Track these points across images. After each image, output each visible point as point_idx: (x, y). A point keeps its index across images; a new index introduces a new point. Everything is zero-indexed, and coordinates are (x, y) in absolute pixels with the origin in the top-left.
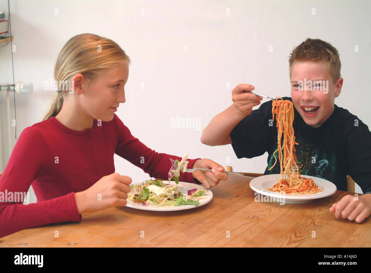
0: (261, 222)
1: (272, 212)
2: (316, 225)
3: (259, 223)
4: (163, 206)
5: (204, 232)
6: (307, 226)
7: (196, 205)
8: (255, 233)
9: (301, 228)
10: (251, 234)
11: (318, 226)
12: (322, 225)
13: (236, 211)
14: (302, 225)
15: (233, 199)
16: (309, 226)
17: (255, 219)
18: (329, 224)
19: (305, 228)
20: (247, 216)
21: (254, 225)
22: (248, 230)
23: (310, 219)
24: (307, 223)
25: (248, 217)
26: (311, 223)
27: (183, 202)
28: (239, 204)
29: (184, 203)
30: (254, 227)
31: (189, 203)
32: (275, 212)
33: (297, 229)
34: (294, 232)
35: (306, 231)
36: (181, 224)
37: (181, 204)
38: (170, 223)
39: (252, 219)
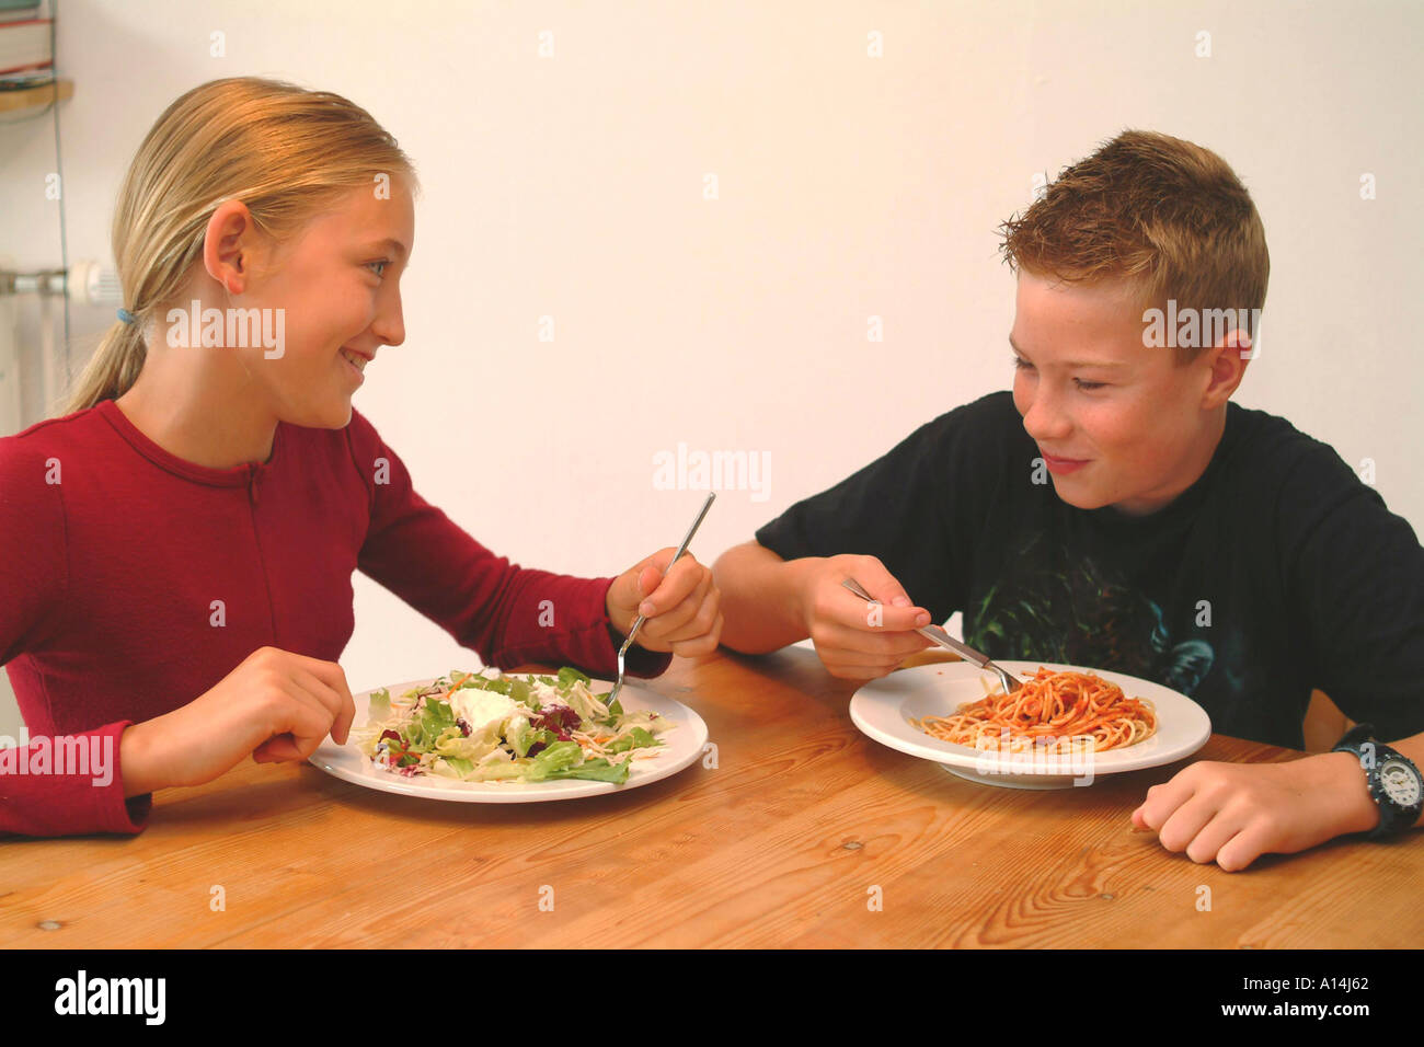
0: (867, 864)
1: (933, 827)
2: (1095, 890)
3: (855, 873)
4: (483, 781)
5: (607, 901)
6: (1052, 895)
7: (616, 783)
8: (818, 915)
9: (1022, 903)
10: (801, 919)
11: (1101, 896)
12: (1120, 893)
13: (784, 815)
14: (1037, 887)
15: (797, 763)
16: (1062, 897)
17: (848, 853)
18: (1153, 890)
19: (1041, 904)
20: (818, 840)
21: (831, 880)
22: (794, 899)
23: (1082, 864)
24: (1061, 881)
25: (821, 845)
26: (1078, 879)
27: (566, 769)
28: (812, 785)
29: (569, 773)
30: (828, 887)
31: (590, 772)
32: (947, 828)
33: (1005, 908)
34: (986, 918)
35: (1040, 916)
36: (529, 860)
37: (556, 775)
38: (486, 853)
39: (833, 854)
